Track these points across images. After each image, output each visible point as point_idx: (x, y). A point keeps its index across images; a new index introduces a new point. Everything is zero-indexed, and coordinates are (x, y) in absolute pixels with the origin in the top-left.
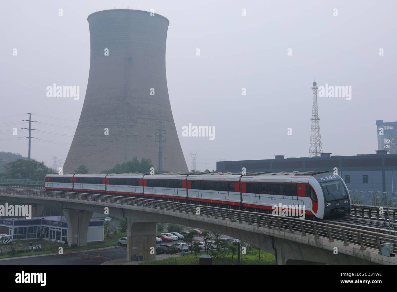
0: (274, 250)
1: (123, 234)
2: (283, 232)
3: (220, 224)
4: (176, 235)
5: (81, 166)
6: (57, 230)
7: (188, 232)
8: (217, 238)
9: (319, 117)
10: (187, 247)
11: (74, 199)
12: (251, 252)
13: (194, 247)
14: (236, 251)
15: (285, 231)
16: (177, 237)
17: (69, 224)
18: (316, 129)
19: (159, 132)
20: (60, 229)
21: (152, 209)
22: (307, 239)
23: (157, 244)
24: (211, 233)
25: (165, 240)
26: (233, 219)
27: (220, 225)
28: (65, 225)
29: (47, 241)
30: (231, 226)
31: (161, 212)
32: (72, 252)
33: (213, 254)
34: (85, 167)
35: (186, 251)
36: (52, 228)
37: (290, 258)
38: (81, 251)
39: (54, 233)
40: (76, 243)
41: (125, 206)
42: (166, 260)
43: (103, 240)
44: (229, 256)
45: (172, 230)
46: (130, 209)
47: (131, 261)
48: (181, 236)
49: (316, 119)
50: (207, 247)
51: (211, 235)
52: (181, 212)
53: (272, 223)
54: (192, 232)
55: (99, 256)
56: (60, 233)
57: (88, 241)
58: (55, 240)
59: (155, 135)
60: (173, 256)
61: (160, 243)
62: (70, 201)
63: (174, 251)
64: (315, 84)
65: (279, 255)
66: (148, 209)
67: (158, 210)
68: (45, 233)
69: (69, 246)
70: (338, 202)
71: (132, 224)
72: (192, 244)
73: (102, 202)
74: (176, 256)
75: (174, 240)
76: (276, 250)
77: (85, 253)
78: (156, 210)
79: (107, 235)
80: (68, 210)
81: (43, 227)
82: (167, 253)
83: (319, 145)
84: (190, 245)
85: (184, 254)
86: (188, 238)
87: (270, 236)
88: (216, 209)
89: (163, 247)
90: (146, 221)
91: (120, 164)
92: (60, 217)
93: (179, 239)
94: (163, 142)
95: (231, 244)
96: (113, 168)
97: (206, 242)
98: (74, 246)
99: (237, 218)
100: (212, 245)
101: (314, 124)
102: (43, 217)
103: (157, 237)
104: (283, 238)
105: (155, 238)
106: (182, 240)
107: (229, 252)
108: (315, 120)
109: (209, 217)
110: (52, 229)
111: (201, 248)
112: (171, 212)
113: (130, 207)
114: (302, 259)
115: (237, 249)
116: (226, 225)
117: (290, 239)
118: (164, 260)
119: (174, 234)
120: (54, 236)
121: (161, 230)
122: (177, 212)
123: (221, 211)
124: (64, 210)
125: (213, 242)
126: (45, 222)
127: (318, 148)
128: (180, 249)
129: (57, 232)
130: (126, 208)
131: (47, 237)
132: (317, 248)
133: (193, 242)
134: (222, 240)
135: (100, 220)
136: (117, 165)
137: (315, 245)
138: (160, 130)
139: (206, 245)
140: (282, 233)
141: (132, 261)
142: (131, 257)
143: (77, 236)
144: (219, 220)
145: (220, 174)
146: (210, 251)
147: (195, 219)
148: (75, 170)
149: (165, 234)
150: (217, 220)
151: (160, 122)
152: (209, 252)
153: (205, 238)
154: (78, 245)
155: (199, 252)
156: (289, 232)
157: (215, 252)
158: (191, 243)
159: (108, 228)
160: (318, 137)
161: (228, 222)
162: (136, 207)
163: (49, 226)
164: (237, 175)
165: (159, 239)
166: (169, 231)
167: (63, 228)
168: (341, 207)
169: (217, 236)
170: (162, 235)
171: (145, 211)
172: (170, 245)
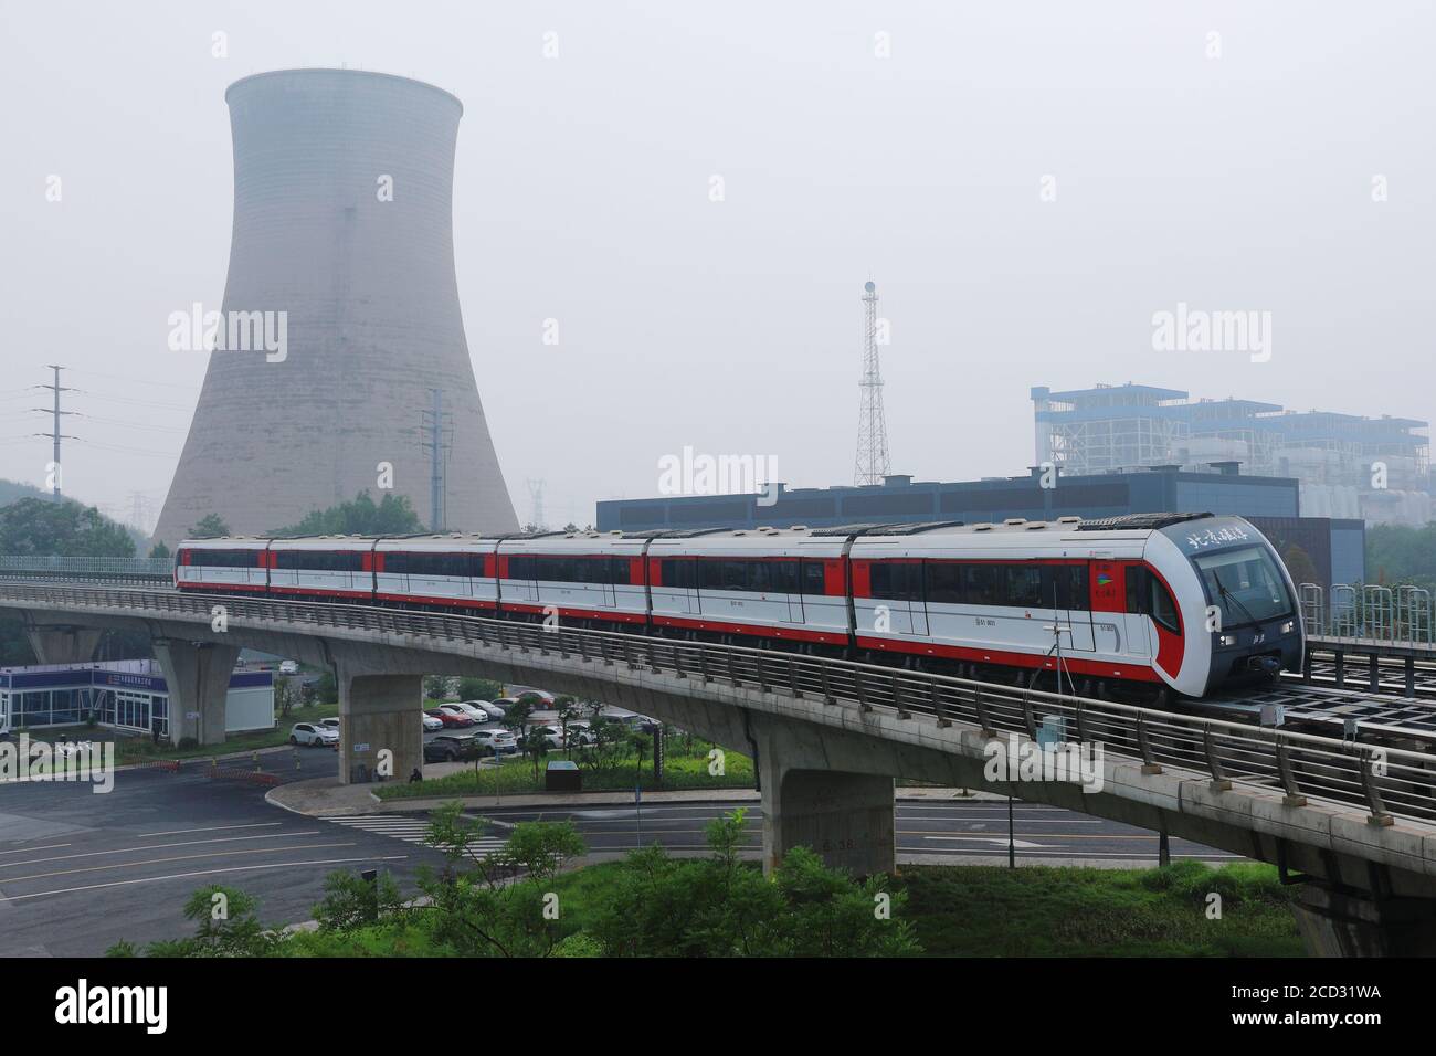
0: (751, 746)
1: (330, 707)
2: (775, 696)
3: (598, 676)
4: (482, 709)
5: (208, 517)
6: (137, 699)
7: (515, 700)
8: (596, 713)
9: (882, 377)
10: (511, 742)
11: (182, 611)
12: (693, 749)
13: (531, 742)
14: (647, 749)
15: (778, 691)
16: (484, 713)
17: (171, 683)
18: (874, 409)
19: (431, 418)
20: (147, 697)
21: (406, 637)
22: (840, 712)
23: (428, 735)
24: (580, 701)
25: (449, 723)
26: (636, 661)
27: (600, 681)
28: (159, 684)
29: (109, 730)
30: (628, 682)
31: (430, 644)
32: (183, 762)
33: (585, 759)
34: (218, 519)
35: (511, 751)
36: (122, 694)
37: (794, 766)
38: (209, 759)
39: (130, 709)
40: (193, 736)
41: (328, 630)
42: (452, 779)
43: (272, 726)
44: (628, 763)
45: (468, 695)
46: (343, 637)
47: (352, 783)
48: (497, 711)
49: (872, 383)
50: (568, 740)
51: (580, 707)
52: (489, 645)
53: (743, 671)
54: (525, 701)
55: (259, 771)
56: (146, 706)
57: (227, 730)
58: (133, 728)
59: (422, 427)
60: (471, 766)
61: (436, 731)
62: (173, 618)
63: (473, 752)
64: (870, 286)
65: (765, 758)
66: (394, 638)
67: (423, 640)
68: (104, 707)
69: (173, 744)
70: (1259, 631)
71: (351, 679)
72: (527, 734)
73: (262, 618)
74: (481, 766)
75: (476, 724)
76: (754, 743)
77: (218, 763)
78: (418, 640)
79: (285, 710)
80: (165, 642)
81: (97, 692)
82: (456, 759)
83: (883, 453)
84: (521, 736)
85: (502, 760)
86: (516, 716)
87: (739, 707)
88: (586, 633)
89: (445, 744)
90: (392, 671)
91: (323, 511)
92: (146, 662)
93: (492, 719)
94: (445, 447)
95: (635, 729)
96: (302, 523)
97: (564, 726)
98: (188, 744)
99: (647, 658)
100: (582, 733)
101: (867, 397)
102: (97, 664)
103: (425, 715)
104: (774, 711)
105: (420, 717)
106: (498, 723)
107: (629, 753)
108: (871, 385)
109: (568, 657)
110: (123, 698)
111: (552, 744)
112: (460, 646)
113: (343, 632)
114: (826, 768)
115: (652, 743)
116: (614, 680)
117: (791, 713)
118: (446, 779)
119: (477, 706)
120: (130, 716)
121: (438, 694)
122: (479, 644)
123: (601, 641)
124: (158, 642)
125: (586, 724)
126: (103, 678)
127: (879, 462)
128: (494, 746)
129: (138, 704)
130: (332, 635)
131: (110, 718)
132: (868, 736)
133: (529, 726)
134: (611, 719)
135: (262, 669)
136: (312, 514)
137: (861, 729)
138: (435, 415)
139: (565, 732)
140: (771, 698)
141: (356, 783)
142: (352, 772)
143: (194, 715)
144: (595, 667)
145: (767, 532)
146: (577, 750)
147: (528, 664)
148: (190, 530)
149: (450, 707)
150: (589, 666)
151: (435, 391)
152: (574, 754)
153: (563, 715)
154: (201, 741)
155: (545, 754)
156: (789, 696)
157: (590, 752)
158: (523, 729)
159: (286, 693)
160: (879, 432)
161: (620, 670)
162: (359, 633)
163: (116, 690)
164: (832, 534)
165: (434, 721)
166: (462, 697)
167: (157, 695)
168: (1268, 649)
169: (597, 710)
170: (443, 709)
171: (386, 642)
172: (462, 737)
